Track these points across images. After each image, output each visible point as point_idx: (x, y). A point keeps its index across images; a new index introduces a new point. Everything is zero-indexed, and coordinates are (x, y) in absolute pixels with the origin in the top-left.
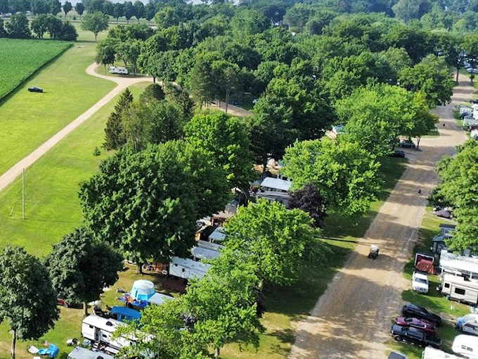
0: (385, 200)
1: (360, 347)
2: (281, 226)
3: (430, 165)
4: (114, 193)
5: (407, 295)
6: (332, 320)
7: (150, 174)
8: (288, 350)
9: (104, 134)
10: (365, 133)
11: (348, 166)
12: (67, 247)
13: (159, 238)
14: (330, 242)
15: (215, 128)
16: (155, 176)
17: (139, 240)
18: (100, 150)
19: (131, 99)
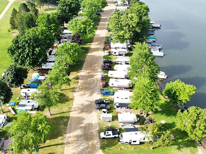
0: (97, 30)
1: (95, 75)
2: (70, 49)
3: (107, 16)
4: (19, 50)
5: (104, 57)
6: (87, 70)
7: (29, 42)
8: (78, 82)
9: (10, 24)
10: (89, 11)
11: (86, 25)
12: (9, 72)
13: (37, 60)
14: (84, 46)
15: (46, 20)
16: (31, 42)
17: (31, 63)
18: (10, 30)
19: (16, 11)
